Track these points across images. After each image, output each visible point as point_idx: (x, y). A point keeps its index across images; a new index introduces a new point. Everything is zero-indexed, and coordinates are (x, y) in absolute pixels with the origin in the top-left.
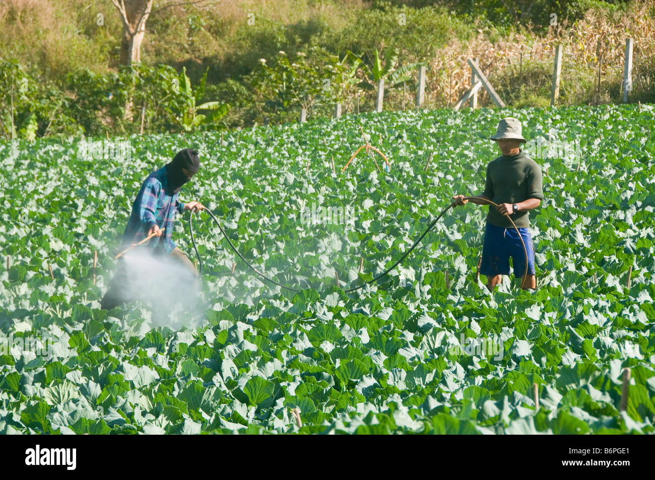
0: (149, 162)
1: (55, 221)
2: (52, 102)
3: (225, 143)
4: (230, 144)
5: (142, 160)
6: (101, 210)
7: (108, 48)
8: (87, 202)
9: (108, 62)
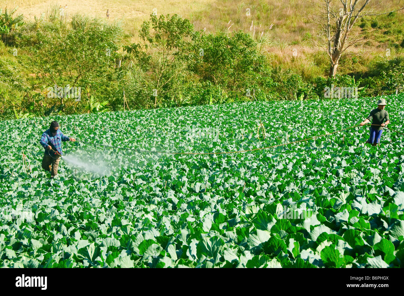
0: (347, 108)
1: (325, 126)
2: (308, 88)
3: (372, 101)
4: (374, 101)
5: (345, 107)
6: (339, 123)
7: (324, 70)
8: (334, 120)
9: (324, 74)
